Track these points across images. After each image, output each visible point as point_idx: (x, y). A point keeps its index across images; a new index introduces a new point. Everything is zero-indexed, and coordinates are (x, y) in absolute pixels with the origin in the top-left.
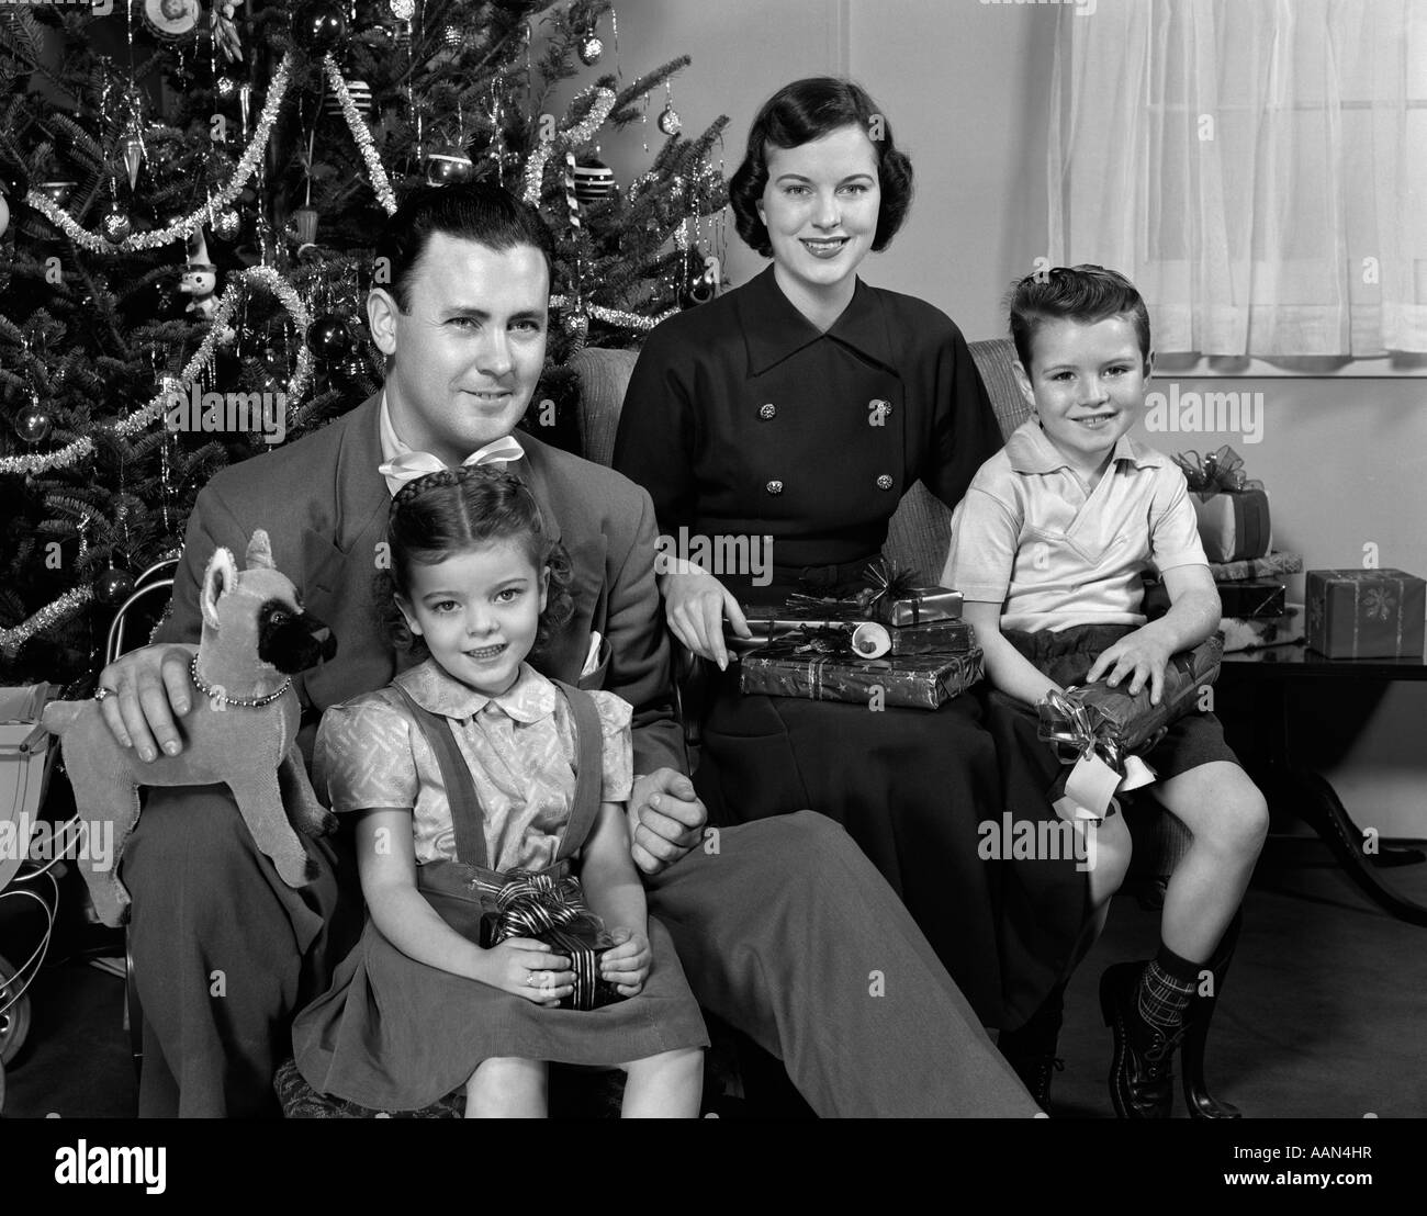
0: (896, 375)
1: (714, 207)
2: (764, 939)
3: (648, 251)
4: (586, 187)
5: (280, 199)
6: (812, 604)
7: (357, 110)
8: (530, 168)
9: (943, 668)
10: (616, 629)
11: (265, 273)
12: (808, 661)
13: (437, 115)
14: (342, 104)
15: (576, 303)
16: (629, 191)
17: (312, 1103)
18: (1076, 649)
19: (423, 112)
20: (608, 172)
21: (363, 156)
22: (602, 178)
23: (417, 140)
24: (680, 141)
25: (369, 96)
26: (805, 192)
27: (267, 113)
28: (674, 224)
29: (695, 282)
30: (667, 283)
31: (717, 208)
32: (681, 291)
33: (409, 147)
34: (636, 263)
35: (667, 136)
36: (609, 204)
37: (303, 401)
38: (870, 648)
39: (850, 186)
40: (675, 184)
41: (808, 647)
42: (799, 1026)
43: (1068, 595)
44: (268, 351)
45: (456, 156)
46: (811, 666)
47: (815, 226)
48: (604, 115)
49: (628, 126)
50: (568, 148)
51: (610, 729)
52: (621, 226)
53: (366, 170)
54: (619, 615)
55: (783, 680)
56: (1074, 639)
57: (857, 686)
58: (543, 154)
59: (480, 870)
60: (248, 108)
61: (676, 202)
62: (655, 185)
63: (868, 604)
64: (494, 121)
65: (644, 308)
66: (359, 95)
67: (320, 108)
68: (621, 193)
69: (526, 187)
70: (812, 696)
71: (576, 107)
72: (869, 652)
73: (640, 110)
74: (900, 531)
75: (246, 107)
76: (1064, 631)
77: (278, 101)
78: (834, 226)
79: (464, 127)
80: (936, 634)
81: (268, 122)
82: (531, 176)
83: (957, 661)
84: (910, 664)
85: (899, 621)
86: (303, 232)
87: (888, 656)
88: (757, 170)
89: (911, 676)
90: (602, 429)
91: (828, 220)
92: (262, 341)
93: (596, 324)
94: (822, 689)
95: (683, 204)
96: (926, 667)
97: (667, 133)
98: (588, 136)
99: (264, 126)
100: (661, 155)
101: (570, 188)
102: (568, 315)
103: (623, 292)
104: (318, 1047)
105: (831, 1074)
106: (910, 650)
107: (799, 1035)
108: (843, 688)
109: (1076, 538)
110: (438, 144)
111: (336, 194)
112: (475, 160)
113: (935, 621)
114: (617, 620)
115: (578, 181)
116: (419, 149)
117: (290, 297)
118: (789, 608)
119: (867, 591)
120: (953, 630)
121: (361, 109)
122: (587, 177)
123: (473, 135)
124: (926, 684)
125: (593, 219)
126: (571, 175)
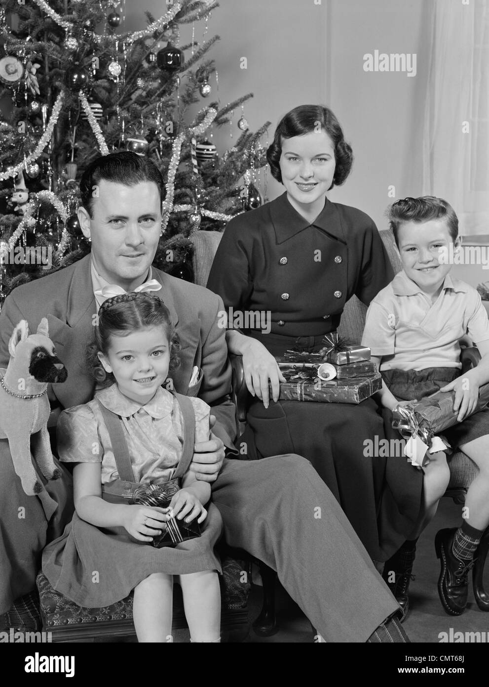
0: (345, 243)
1: (261, 165)
2: (269, 515)
3: (230, 184)
4: (203, 154)
5: (61, 158)
6: (297, 355)
7: (94, 117)
8: (175, 145)
9: (361, 384)
10: (207, 364)
11: (48, 194)
12: (297, 383)
13: (132, 120)
14: (87, 115)
15: (195, 208)
16: (224, 156)
17: (52, 593)
18: (427, 379)
19: (125, 119)
20: (213, 147)
21: (97, 139)
22: (210, 150)
23: (122, 132)
24: (248, 133)
25: (101, 111)
26: (298, 160)
27: (53, 118)
28: (243, 172)
29: (252, 199)
30: (240, 199)
31: (262, 165)
32: (245, 204)
33: (119, 135)
34: (225, 190)
35: (242, 131)
36: (212, 162)
37: (64, 255)
38: (327, 376)
39: (320, 158)
40: (244, 153)
41: (297, 376)
42: (285, 556)
43: (422, 354)
44: (50, 230)
45: (140, 139)
46: (298, 385)
47: (301, 177)
48: (211, 121)
49: (223, 125)
50: (193, 136)
51: (199, 418)
52: (219, 172)
53: (98, 145)
54: (208, 357)
55: (285, 392)
56: (426, 374)
57: (320, 394)
58: (181, 139)
59: (132, 483)
60: (46, 116)
61: (244, 162)
62: (235, 153)
63: (325, 355)
64: (158, 123)
65: (228, 212)
66: (96, 110)
67: (78, 116)
68: (219, 157)
69: (173, 155)
70: (299, 399)
71: (199, 117)
72: (326, 377)
73: (229, 118)
74: (346, 319)
75: (45, 115)
76: (422, 371)
77: (58, 113)
78: (310, 177)
79: (144, 126)
80: (358, 368)
81: (53, 123)
82: (175, 149)
83: (368, 380)
84: (345, 383)
85: (340, 362)
86: (69, 174)
87: (335, 379)
88: (277, 149)
89: (346, 388)
90: (204, 270)
91: (306, 175)
92: (48, 225)
93: (205, 219)
94: (304, 396)
95: (247, 163)
96: (353, 384)
97: (242, 129)
98: (203, 130)
99: (51, 124)
100: (239, 139)
101: (193, 155)
102: (191, 215)
103: (219, 204)
104: (54, 564)
105: (299, 581)
106: (346, 376)
107: (285, 562)
108: (314, 395)
109: (425, 327)
110: (132, 134)
111: (86, 156)
112: (149, 141)
113: (357, 362)
114: (206, 360)
115: (198, 151)
116: (123, 136)
117: (59, 205)
118: (286, 357)
119: (324, 349)
120: (366, 366)
121: (96, 117)
122: (203, 150)
123: (149, 130)
124: (353, 393)
125: (205, 169)
126: (194, 149)
